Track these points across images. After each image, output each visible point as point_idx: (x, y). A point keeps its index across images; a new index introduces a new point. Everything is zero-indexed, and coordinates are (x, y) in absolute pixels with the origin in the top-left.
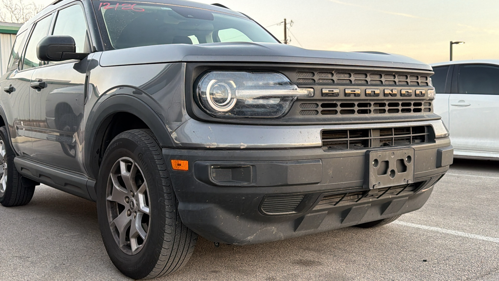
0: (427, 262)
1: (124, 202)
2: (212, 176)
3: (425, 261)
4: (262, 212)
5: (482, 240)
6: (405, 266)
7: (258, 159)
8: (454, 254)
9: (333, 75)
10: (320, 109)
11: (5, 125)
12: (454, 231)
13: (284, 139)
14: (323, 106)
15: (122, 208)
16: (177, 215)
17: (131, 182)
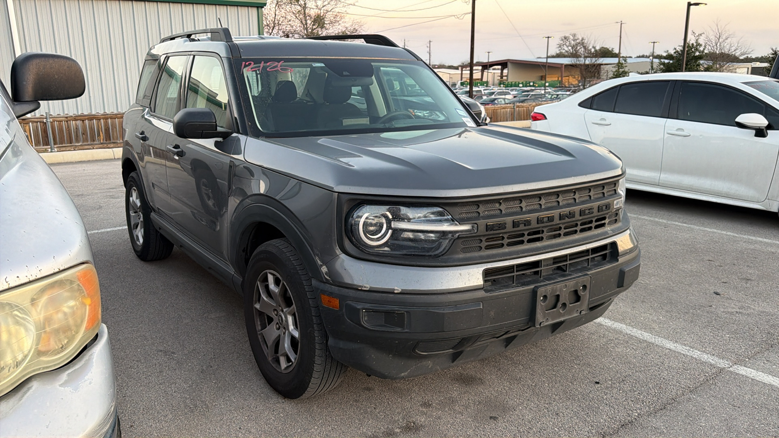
0: (599, 385)
1: (273, 315)
2: (363, 320)
3: (597, 383)
4: (417, 353)
5: (669, 349)
6: (574, 390)
7: (413, 305)
8: (632, 373)
9: (500, 204)
10: (484, 244)
11: (136, 170)
12: (639, 332)
13: (442, 283)
14: (487, 240)
15: (270, 320)
16: (326, 348)
17: (280, 299)
